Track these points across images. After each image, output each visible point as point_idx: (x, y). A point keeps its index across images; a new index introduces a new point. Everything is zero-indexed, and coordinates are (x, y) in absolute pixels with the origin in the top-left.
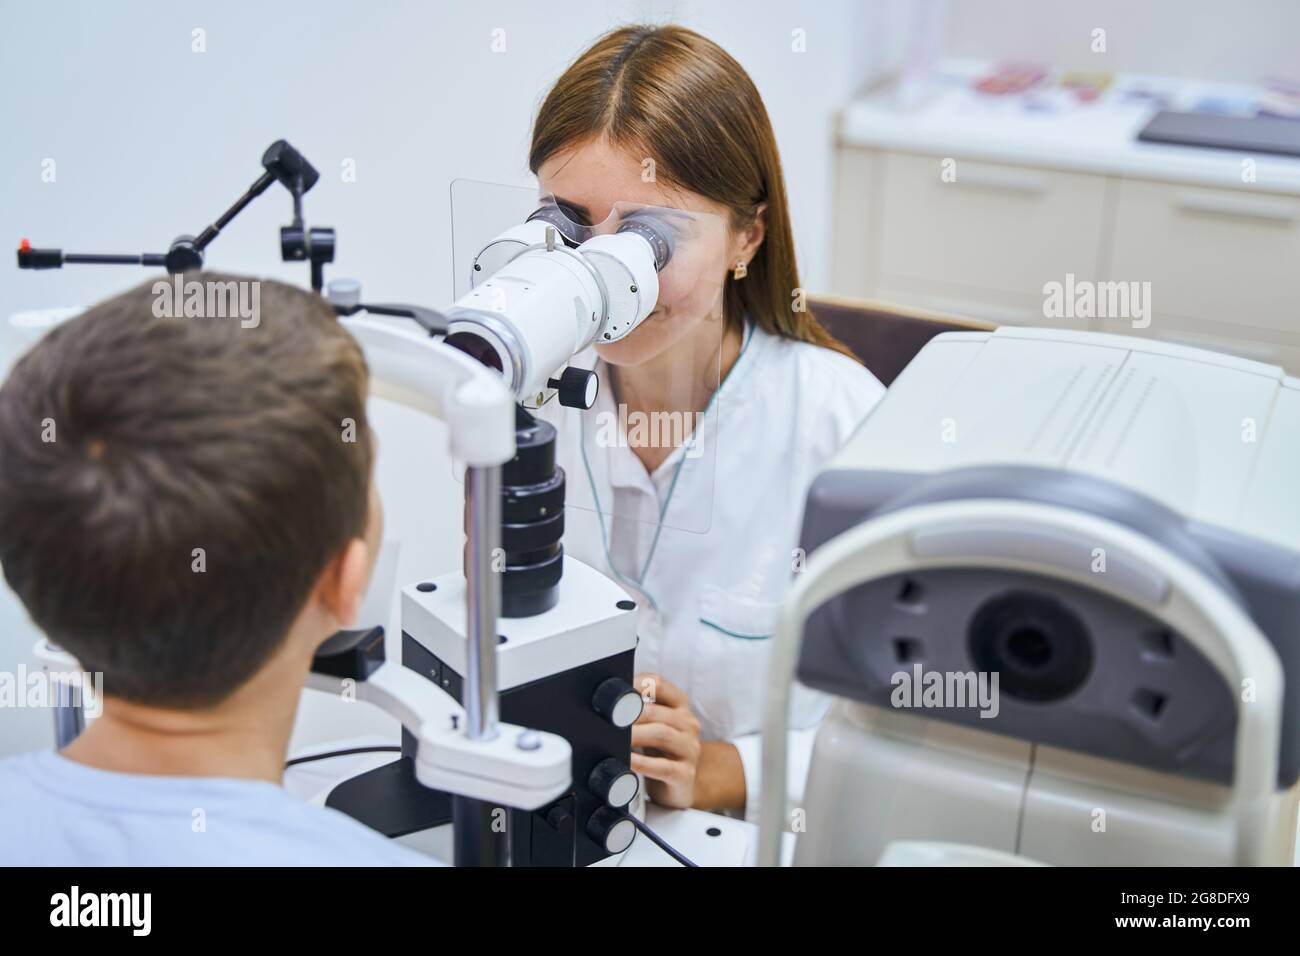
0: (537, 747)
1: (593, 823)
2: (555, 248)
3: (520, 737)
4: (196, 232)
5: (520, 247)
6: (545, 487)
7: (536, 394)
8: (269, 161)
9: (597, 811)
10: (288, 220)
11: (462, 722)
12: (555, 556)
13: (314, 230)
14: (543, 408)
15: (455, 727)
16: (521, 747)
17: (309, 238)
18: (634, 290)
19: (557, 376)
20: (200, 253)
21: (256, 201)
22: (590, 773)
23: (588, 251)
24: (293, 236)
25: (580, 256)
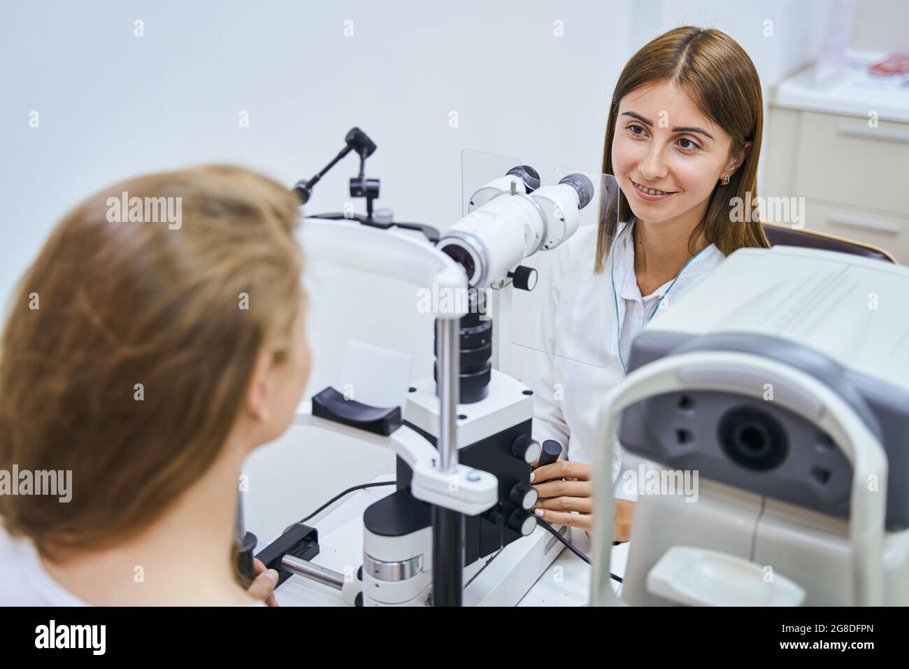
0: (478, 479)
1: (512, 519)
2: (516, 193)
3: (469, 473)
4: (309, 178)
5: (497, 192)
6: (480, 329)
7: (499, 280)
8: (348, 139)
9: (514, 513)
10: (355, 175)
11: (438, 463)
12: (485, 368)
13: (369, 180)
14: (503, 289)
15: (434, 465)
16: (470, 480)
17: (366, 185)
18: (562, 220)
19: (513, 271)
20: (309, 191)
21: (341, 162)
22: (510, 491)
23: (536, 196)
24: (355, 185)
25: (531, 199)
